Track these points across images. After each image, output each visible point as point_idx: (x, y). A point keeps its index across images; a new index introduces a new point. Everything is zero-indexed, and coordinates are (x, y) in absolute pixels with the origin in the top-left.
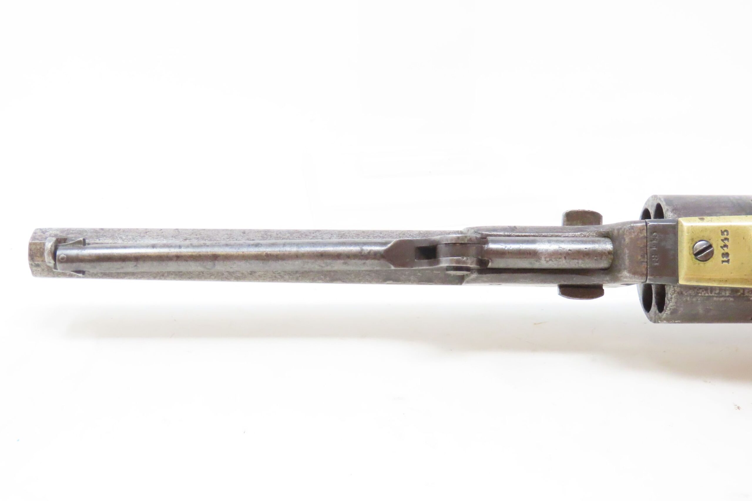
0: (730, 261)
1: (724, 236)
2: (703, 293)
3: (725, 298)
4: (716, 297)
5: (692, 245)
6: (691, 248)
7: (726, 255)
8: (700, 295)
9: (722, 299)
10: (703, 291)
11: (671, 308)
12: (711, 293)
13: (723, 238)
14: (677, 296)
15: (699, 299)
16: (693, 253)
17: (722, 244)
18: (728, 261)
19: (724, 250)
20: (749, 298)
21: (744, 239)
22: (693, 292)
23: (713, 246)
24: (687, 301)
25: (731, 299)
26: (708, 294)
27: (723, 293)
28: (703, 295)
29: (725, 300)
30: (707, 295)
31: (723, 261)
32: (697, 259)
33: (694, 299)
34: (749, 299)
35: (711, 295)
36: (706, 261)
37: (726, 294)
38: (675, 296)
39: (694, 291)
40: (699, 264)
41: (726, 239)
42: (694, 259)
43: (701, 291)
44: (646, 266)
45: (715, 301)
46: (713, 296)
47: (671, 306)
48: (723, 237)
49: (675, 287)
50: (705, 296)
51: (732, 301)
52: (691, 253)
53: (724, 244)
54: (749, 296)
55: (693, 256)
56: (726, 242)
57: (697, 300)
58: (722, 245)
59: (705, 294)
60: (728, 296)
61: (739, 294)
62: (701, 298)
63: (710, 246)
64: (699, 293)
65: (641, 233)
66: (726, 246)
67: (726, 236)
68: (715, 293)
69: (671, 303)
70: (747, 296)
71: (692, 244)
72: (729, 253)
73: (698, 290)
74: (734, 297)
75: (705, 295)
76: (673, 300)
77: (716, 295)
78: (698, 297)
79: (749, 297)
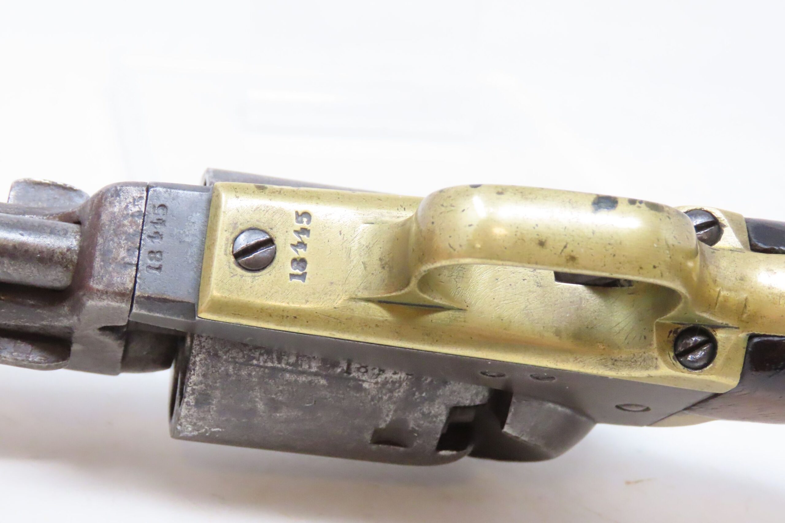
0: (307, 276)
1: (301, 224)
2: (261, 359)
3: (310, 378)
4: (291, 372)
5: (234, 236)
6: (231, 241)
7: (301, 262)
8: (255, 362)
9: (302, 379)
10: (261, 354)
11: (194, 387)
12: (279, 361)
13: (298, 229)
14: (206, 359)
15: (254, 373)
16: (233, 252)
17: (296, 239)
18: (303, 276)
19: (297, 252)
20: (360, 383)
21: (341, 234)
22: (241, 355)
23: (276, 242)
24: (228, 375)
25: (323, 382)
26: (273, 362)
27: (304, 364)
28: (262, 364)
29: (310, 382)
30: (270, 364)
31: (292, 276)
32: (239, 265)
33: (244, 373)
34: (361, 385)
35: (279, 366)
36: (258, 270)
37: (310, 367)
38: (201, 360)
39: (242, 351)
40: (242, 276)
41: (305, 231)
42: (233, 266)
43: (257, 354)
44: (134, 273)
45: (289, 383)
46: (283, 370)
47: (195, 384)
48: (298, 227)
49: (202, 337)
50: (267, 367)
51: (323, 386)
52: (228, 252)
53: (300, 240)
54: (361, 378)
55: (232, 259)
56: (304, 237)
57: (250, 375)
58: (295, 243)
59: (265, 362)
60: (316, 374)
61: (339, 370)
62: (258, 369)
63: (270, 242)
64: (254, 358)
65: (134, 205)
66: (302, 245)
67: (305, 225)
68: (288, 364)
69: (194, 374)
70: (354, 379)
71: (232, 233)
72: (308, 259)
73: (250, 350)
74: (326, 377)
75: (266, 365)
76: (197, 368)
77: (290, 368)
78: (251, 368)
79: (360, 380)
